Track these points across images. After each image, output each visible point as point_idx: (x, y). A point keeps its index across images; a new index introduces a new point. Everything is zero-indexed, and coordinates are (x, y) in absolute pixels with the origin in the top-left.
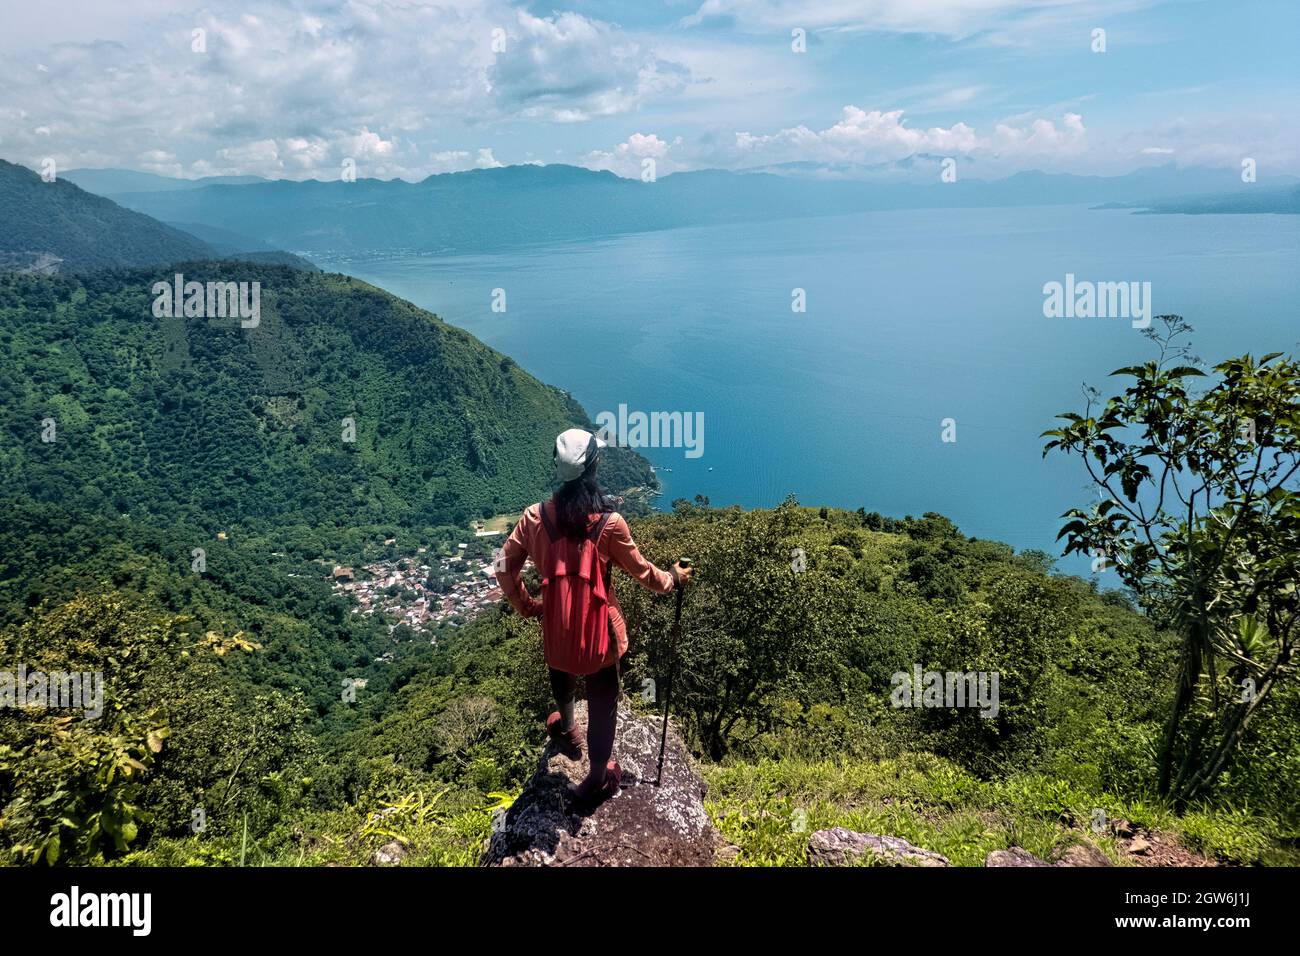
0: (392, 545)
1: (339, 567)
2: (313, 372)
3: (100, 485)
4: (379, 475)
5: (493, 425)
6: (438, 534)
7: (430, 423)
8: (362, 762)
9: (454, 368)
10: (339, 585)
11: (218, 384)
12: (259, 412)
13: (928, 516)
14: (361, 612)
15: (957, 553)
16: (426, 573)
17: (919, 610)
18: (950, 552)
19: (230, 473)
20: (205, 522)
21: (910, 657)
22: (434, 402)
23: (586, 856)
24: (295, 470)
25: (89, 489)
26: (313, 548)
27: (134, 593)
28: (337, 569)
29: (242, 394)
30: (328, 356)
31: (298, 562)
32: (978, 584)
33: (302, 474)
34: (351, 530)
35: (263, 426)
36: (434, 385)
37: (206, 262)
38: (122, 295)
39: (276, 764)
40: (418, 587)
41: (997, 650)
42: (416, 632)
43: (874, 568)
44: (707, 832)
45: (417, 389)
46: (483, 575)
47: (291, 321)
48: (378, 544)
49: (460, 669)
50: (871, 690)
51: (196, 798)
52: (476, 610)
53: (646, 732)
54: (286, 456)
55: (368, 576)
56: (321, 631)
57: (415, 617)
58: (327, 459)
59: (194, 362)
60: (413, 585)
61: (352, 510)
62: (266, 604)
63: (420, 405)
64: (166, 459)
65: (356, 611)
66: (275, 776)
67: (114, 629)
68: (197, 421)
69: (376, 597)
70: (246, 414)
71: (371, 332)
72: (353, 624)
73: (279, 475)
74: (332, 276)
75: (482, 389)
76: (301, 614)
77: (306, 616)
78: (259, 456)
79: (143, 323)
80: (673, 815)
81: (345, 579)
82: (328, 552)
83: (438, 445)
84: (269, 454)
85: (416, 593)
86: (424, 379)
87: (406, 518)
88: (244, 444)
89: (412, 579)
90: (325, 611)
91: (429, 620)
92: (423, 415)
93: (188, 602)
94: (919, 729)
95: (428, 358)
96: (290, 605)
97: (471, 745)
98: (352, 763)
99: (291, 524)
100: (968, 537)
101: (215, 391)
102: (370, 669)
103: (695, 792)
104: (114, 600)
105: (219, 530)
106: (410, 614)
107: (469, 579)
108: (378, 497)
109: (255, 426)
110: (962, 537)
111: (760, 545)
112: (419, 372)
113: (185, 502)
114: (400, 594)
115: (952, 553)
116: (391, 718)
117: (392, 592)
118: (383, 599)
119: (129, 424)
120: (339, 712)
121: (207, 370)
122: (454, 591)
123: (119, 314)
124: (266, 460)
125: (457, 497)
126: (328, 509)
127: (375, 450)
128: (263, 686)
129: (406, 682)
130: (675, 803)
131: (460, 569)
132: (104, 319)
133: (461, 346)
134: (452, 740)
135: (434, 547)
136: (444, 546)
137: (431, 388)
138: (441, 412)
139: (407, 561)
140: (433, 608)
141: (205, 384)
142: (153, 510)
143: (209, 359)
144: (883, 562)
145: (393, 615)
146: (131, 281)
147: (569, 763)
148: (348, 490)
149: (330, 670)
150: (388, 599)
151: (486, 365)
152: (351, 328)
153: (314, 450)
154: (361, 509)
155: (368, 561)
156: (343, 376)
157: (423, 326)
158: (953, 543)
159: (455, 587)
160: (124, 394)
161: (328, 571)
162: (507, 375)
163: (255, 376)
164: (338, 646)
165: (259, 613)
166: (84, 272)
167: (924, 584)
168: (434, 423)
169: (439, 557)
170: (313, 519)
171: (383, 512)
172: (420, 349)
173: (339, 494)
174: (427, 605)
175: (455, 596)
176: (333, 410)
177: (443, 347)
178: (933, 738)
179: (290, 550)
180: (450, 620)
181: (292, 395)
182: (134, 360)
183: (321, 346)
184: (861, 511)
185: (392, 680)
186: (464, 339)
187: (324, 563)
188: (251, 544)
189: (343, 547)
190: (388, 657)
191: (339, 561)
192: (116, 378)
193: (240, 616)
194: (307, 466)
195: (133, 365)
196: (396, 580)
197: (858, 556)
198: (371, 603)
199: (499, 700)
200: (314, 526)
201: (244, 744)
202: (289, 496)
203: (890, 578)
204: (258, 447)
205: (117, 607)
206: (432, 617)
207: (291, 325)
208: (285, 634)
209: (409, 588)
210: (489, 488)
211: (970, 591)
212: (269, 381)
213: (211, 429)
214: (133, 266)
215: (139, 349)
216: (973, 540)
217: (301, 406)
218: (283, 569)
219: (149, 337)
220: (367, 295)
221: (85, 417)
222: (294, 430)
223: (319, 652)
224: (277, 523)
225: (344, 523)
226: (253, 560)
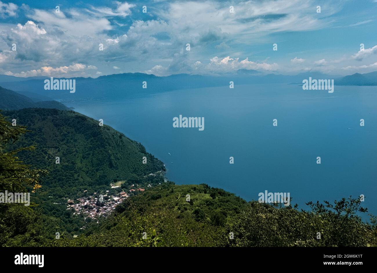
0: (86, 192)
1: (69, 200)
2: (63, 140)
4: (82, 171)
5: (117, 154)
6: (100, 188)
7: (98, 155)
9: (105, 138)
10: (69, 206)
12: (46, 153)
14: (76, 214)
16: (96, 200)
20: (28, 188)
22: (99, 148)
24: (56, 170)
26: (62, 194)
29: (40, 148)
30: (67, 135)
31: (57, 199)
33: (59, 171)
34: (73, 188)
35: (47, 157)
36: (99, 143)
37: (31, 108)
40: (94, 205)
42: (92, 219)
45: (94, 145)
46: (114, 200)
47: (56, 125)
48: (82, 192)
52: (111, 211)
54: (54, 166)
55: (78, 202)
56: (63, 221)
57: (92, 214)
58: (67, 166)
59: (26, 139)
60: (92, 204)
61: (74, 182)
62: (47, 213)
63: (95, 149)
65: (74, 214)
68: (26, 156)
69: (81, 209)
70: (42, 154)
71: (81, 128)
72: (73, 218)
74: (69, 111)
75: (114, 144)
76: (57, 216)
77: (59, 217)
78: (45, 166)
81: (71, 204)
82: (66, 195)
83: (100, 161)
84: (48, 166)
85: (93, 207)
86: (96, 141)
87: (90, 184)
88: (41, 163)
89: (92, 202)
90: (65, 215)
91: (97, 215)
92: (96, 152)
95: (98, 135)
96: (54, 213)
99: (55, 187)
102: (78, 232)
106: (91, 214)
107: (109, 201)
108: (82, 177)
109: (44, 157)
112: (95, 139)
114: (88, 207)
117: (86, 207)
118: (83, 209)
121: (30, 141)
122: (104, 206)
124: (47, 168)
125: (106, 176)
126: (67, 182)
127: (81, 163)
131: (106, 198)
133: (107, 131)
135: (99, 192)
136: (102, 191)
137: (98, 144)
138: (101, 151)
139: (90, 197)
140: (98, 211)
143: (31, 137)
145: (86, 214)
148: (73, 176)
149: (66, 233)
150: (84, 209)
151: (115, 136)
152: (75, 127)
153: (62, 164)
154: (77, 181)
155: (79, 197)
156: (72, 141)
157: (96, 126)
159: (105, 204)
161: (66, 201)
162: (121, 139)
163: (45, 142)
164: (69, 225)
168: (99, 154)
169: (100, 195)
170: (62, 185)
171: (84, 182)
172: (95, 133)
173: (70, 177)
174: (96, 210)
175: (105, 207)
176: (69, 151)
177: (102, 132)
179: (54, 195)
180: (103, 215)
181: (56, 148)
183: (65, 133)
186: (108, 129)
187: (65, 199)
188: (42, 194)
189: (71, 194)
190: (84, 227)
191: (69, 198)
194: (60, 169)
196: (87, 203)
198: (79, 211)
200: (62, 187)
202: (54, 178)
204: (45, 164)
206: (98, 214)
207: (56, 127)
208: (53, 223)
209: (91, 205)
210: (116, 173)
212: (49, 144)
213: (30, 159)
217: (59, 151)
218: (52, 201)
220: (80, 117)
223: (63, 228)
224: (50, 187)
225: (71, 186)
226: (43, 199)
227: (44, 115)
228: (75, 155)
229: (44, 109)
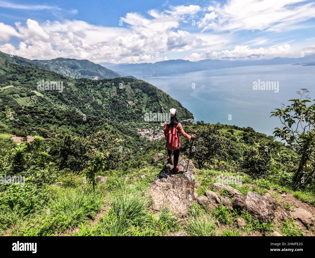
0: (147, 126)
2: (136, 96)
3: (103, 114)
5: (165, 107)
6: (155, 125)
8: (141, 162)
9: (159, 96)
11: (121, 98)
12: (127, 103)
13: (248, 127)
15: (254, 135)
16: (153, 131)
17: (244, 145)
18: (252, 135)
19: (122, 113)
20: (118, 120)
21: (242, 154)
22: (155, 102)
23: (172, 181)
25: (102, 114)
26: (135, 126)
27: (108, 131)
28: (139, 130)
29: (124, 100)
30: (138, 94)
31: (132, 128)
32: (258, 142)
33: (133, 114)
35: (127, 105)
36: (155, 99)
37: (120, 78)
38: (107, 83)
39: (128, 160)
40: (151, 133)
41: (260, 155)
42: (151, 141)
43: (236, 137)
44: (194, 180)
45: (152, 100)
47: (132, 88)
48: (145, 126)
49: (158, 148)
50: (233, 160)
51: (116, 164)
52: (161, 138)
53: (185, 162)
54: (131, 110)
55: (143, 131)
56: (136, 139)
57: (151, 138)
58: (138, 111)
59: (117, 94)
61: (141, 120)
62: (127, 134)
64: (113, 110)
65: (141, 137)
66: (127, 162)
67: (104, 136)
68: (118, 104)
70: (125, 103)
71: (145, 90)
72: (141, 139)
73: (130, 114)
74: (139, 80)
75: (164, 100)
77: (133, 137)
79: (110, 88)
80: (188, 176)
81: (140, 131)
83: (156, 110)
84: (128, 110)
85: (151, 135)
87: (150, 122)
88: (125, 108)
90: (136, 136)
92: (153, 104)
93: (116, 133)
94: (242, 168)
95: (155, 94)
96: (131, 135)
97: (159, 161)
98: (140, 161)
99: (132, 122)
100: (257, 132)
101: (120, 99)
102: (143, 146)
103: (193, 173)
104: (104, 132)
105: (120, 122)
107: (160, 133)
109: (126, 105)
110: (255, 132)
111: (212, 131)
112: (153, 97)
113: (116, 117)
115: (253, 135)
116: (146, 155)
117: (147, 134)
119: (108, 104)
120: (138, 153)
121: (119, 96)
123: (107, 86)
124: (128, 111)
126: (137, 119)
127: (145, 110)
128: (126, 148)
129: (149, 149)
130: (189, 174)
131: (159, 131)
132: (104, 87)
133: (160, 92)
134: (156, 159)
135: (154, 127)
136: (156, 127)
138: (156, 104)
139: (150, 129)
140: (154, 137)
141: (119, 98)
142: (111, 118)
143: (120, 94)
144: (238, 136)
145: (147, 138)
146: (108, 81)
147: (171, 165)
148: (141, 117)
149: (137, 146)
151: (164, 96)
152: (142, 89)
153: (135, 110)
154: (143, 120)
155: (144, 129)
156: (141, 97)
158: (253, 133)
159: (158, 134)
160: (107, 99)
161: (137, 130)
162: (168, 98)
163: (127, 97)
164: (138, 142)
165: (126, 136)
166: (101, 79)
167: (246, 141)
168: (155, 106)
169: (155, 129)
172: (153, 93)
173: (139, 117)
177: (157, 93)
178: (245, 170)
179: (131, 126)
180: (156, 139)
181: (132, 100)
182: (109, 94)
183: (137, 92)
184: (234, 126)
185: (147, 149)
187: (136, 128)
188: (125, 124)
189: (140, 126)
190: (146, 145)
191: (139, 128)
192: (106, 97)
193: (123, 136)
194: (134, 112)
195: (108, 95)
196: (148, 132)
197: (233, 134)
198: (144, 136)
199: (163, 154)
200: (135, 122)
201: (123, 156)
202: (131, 117)
203: (239, 139)
205: (105, 133)
206: (153, 139)
208: (130, 140)
211: (256, 143)
212: (129, 98)
213: (120, 105)
214: (108, 78)
215: (109, 92)
216: (258, 133)
217: (134, 102)
218: (130, 129)
219: (111, 90)
220: (145, 83)
221: (101, 103)
222: (132, 106)
223: (135, 143)
224: (129, 121)
225: (140, 122)
226: (126, 127)
227: (126, 82)
228: (142, 105)
229: (126, 78)
